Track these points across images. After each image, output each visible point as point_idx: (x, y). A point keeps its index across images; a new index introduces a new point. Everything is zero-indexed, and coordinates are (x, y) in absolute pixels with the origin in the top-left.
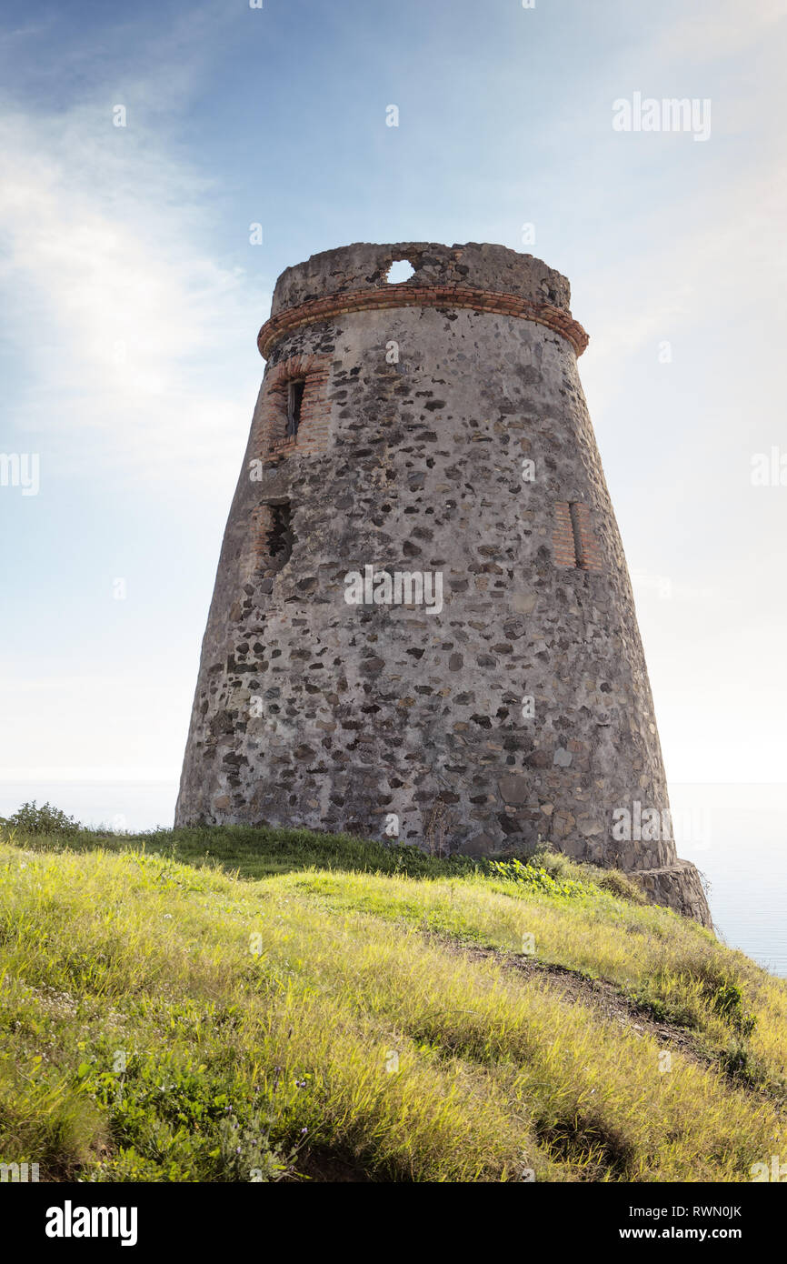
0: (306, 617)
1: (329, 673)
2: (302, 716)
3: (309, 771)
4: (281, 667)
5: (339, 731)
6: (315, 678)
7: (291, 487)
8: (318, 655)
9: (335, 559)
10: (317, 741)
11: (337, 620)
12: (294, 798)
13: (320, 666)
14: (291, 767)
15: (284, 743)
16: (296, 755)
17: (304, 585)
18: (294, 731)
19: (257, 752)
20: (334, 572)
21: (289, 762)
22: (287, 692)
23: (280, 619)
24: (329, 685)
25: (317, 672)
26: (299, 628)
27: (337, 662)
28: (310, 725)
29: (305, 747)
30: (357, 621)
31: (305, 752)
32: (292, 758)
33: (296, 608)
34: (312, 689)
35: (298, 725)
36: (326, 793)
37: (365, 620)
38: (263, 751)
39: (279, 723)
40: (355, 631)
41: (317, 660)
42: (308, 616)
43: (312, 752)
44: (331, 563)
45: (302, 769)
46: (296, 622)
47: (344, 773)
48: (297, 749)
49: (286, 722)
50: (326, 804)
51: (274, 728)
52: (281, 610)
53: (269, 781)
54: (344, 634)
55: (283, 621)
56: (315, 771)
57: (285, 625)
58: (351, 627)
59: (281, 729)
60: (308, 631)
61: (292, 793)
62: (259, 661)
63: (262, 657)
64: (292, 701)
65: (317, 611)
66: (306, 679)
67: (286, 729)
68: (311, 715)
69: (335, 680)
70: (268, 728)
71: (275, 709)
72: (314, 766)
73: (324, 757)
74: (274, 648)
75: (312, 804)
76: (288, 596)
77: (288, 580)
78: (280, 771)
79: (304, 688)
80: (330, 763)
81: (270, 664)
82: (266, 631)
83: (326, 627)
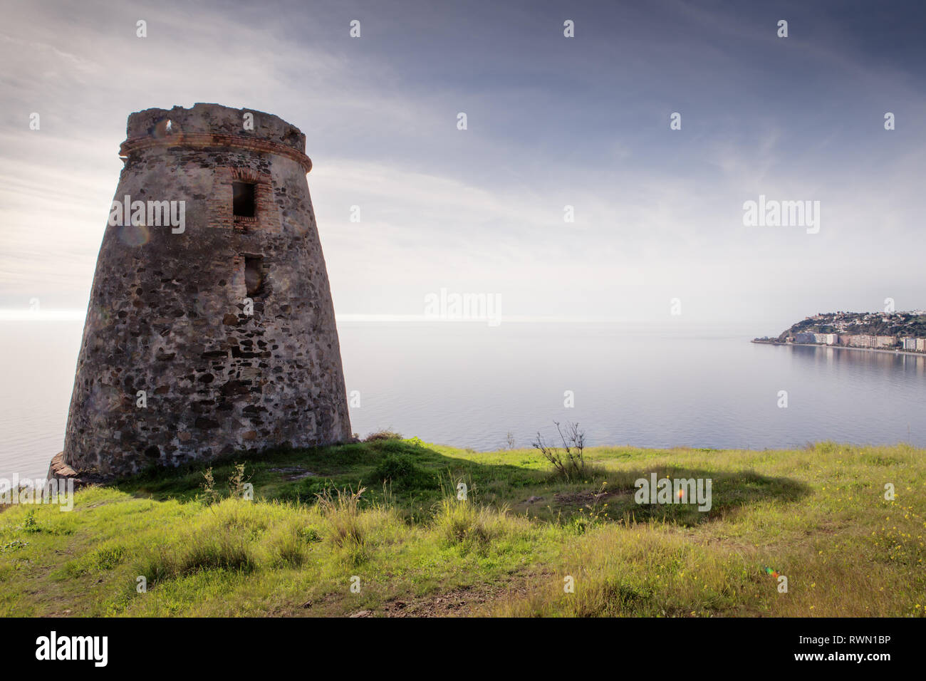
0: (288, 327)
1: (305, 358)
2: (297, 382)
3: (305, 411)
4: (280, 355)
5: (313, 388)
6: (300, 361)
7: (262, 249)
8: (299, 348)
9: (298, 296)
10: (306, 394)
11: (304, 329)
12: (300, 426)
13: (301, 354)
14: (296, 410)
15: (289, 397)
16: (297, 403)
17: (284, 308)
18: (293, 390)
19: (273, 403)
20: (298, 304)
21: (294, 408)
22: (286, 369)
23: (274, 327)
24: (306, 365)
25: (300, 357)
26: (286, 333)
27: (307, 352)
28: (302, 387)
29: (300, 399)
30: (311, 330)
31: (301, 401)
32: (295, 405)
33: (283, 322)
34: (299, 367)
35: (295, 387)
36: (313, 420)
37: (314, 330)
38: (277, 402)
39: (285, 386)
40: (312, 336)
41: (299, 351)
42: (290, 327)
43: (304, 401)
44: (295, 298)
45: (301, 410)
46: (284, 330)
47: (319, 409)
48: (297, 400)
49: (289, 386)
50: (315, 426)
51: (282, 389)
52: (273, 322)
53: (284, 419)
54: (307, 337)
55: (276, 329)
56: (308, 410)
57: (277, 332)
58: (310, 334)
59: (287, 390)
60: (291, 335)
61: (299, 424)
62: (263, 351)
63: (265, 349)
64: (290, 374)
65: (294, 324)
66: (295, 361)
67: (289, 390)
68: (301, 381)
69: (308, 361)
70: (278, 390)
71: (280, 379)
72: (306, 408)
73: (310, 402)
74: (273, 344)
75: (308, 427)
76: (277, 314)
77: (274, 305)
78: (290, 413)
79: (295, 366)
80: (313, 405)
81: (272, 353)
82: (265, 333)
83: (300, 333)
